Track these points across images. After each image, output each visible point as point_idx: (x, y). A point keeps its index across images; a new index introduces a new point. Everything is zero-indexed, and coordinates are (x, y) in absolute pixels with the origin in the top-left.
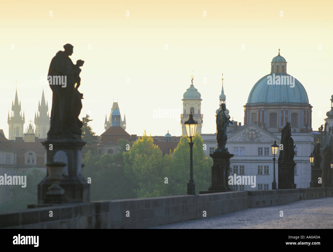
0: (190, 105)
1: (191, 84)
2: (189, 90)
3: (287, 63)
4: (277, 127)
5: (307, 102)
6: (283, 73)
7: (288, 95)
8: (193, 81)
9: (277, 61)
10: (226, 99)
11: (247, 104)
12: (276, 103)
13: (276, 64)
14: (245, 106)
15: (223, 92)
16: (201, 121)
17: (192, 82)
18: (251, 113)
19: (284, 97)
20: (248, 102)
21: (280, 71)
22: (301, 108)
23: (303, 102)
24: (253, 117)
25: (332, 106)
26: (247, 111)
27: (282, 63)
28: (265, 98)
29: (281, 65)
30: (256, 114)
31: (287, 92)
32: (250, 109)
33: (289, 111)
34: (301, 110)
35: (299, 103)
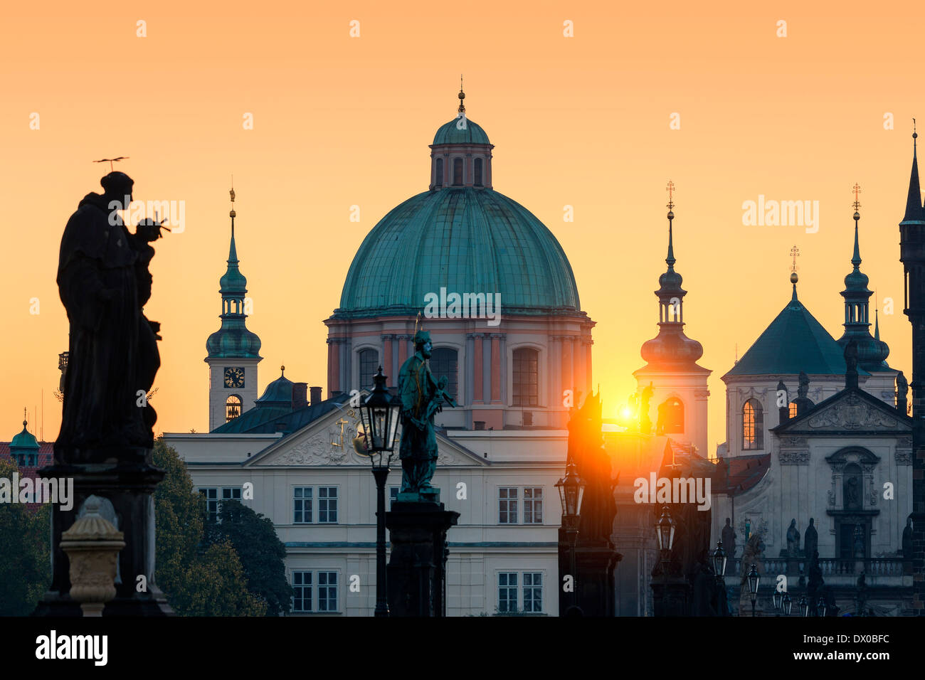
3: (493, 147)
5: (573, 304)
6: (479, 188)
7: (499, 275)
9: (454, 141)
10: (247, 291)
11: (337, 311)
13: (450, 152)
14: (331, 318)
15: (233, 262)
18: (357, 349)
20: (345, 306)
21: (468, 178)
22: (552, 327)
23: (558, 304)
24: (364, 365)
25: (664, 321)
26: (338, 342)
27: (475, 149)
28: (411, 287)
29: (469, 155)
30: (377, 352)
31: (497, 265)
32: (350, 333)
33: (505, 340)
34: (549, 336)
35: (543, 309)
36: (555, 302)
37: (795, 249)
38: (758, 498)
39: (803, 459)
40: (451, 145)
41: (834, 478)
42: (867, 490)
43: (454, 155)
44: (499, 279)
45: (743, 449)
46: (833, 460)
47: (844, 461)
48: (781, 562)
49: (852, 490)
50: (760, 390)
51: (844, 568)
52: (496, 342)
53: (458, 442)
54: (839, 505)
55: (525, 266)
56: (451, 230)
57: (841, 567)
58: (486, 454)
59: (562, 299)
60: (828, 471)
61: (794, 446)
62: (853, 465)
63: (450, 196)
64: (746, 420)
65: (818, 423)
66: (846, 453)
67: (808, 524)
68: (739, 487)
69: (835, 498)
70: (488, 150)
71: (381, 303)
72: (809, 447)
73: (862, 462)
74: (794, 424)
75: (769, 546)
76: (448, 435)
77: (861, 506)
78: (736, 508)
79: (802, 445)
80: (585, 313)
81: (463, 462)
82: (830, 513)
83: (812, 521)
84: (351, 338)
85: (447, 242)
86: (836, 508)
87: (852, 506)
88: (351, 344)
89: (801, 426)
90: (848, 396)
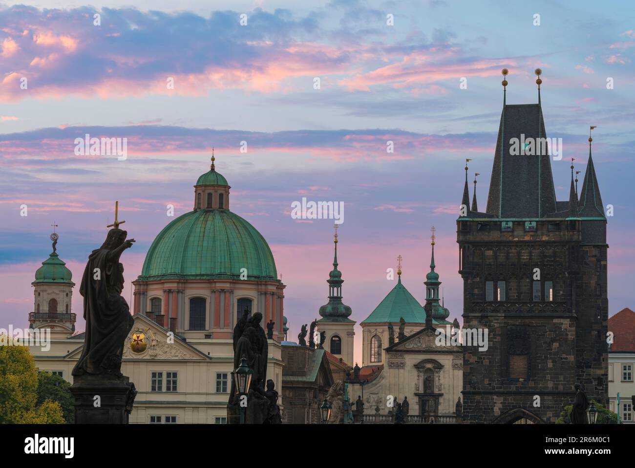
0: (48, 294)
1: (53, 251)
2: (48, 264)
3: (230, 187)
4: (206, 330)
6: (222, 210)
8: (57, 246)
9: (207, 183)
12: (203, 275)
13: (205, 189)
14: (136, 281)
16: (71, 328)
17: (55, 249)
18: (150, 298)
19: (221, 263)
20: (144, 274)
21: (215, 204)
22: (260, 287)
23: (264, 274)
24: (154, 307)
25: (332, 295)
26: (140, 294)
27: (219, 188)
28: (181, 263)
29: (216, 191)
30: (161, 300)
31: (230, 252)
32: (147, 289)
33: (233, 294)
34: (258, 292)
35: (255, 277)
36: (262, 273)
37: (400, 257)
38: (377, 386)
39: (402, 365)
40: (206, 186)
41: (418, 376)
42: (436, 383)
43: (208, 191)
44: (230, 260)
45: (371, 362)
46: (418, 366)
47: (423, 367)
48: (389, 417)
49: (428, 383)
50: (381, 330)
51: (423, 420)
52: (228, 294)
53: (192, 345)
54: (421, 391)
55: (245, 252)
56: (204, 232)
57: (422, 419)
58: (209, 353)
59: (266, 271)
60: (415, 373)
61: (397, 358)
62: (429, 369)
63: (205, 214)
64: (373, 346)
65: (410, 346)
66: (425, 363)
67: (404, 399)
68: (366, 381)
69: (419, 387)
70: (227, 189)
71: (164, 272)
72: (404, 359)
73: (435, 368)
74: (397, 346)
75: (382, 409)
76: (187, 341)
77: (433, 392)
78: (364, 391)
79: (401, 358)
80: (280, 281)
81: (196, 358)
82: (416, 394)
83: (406, 398)
84: (147, 292)
85: (202, 238)
86: (419, 392)
87: (428, 391)
88: (147, 295)
89: (401, 347)
90: (427, 332)
